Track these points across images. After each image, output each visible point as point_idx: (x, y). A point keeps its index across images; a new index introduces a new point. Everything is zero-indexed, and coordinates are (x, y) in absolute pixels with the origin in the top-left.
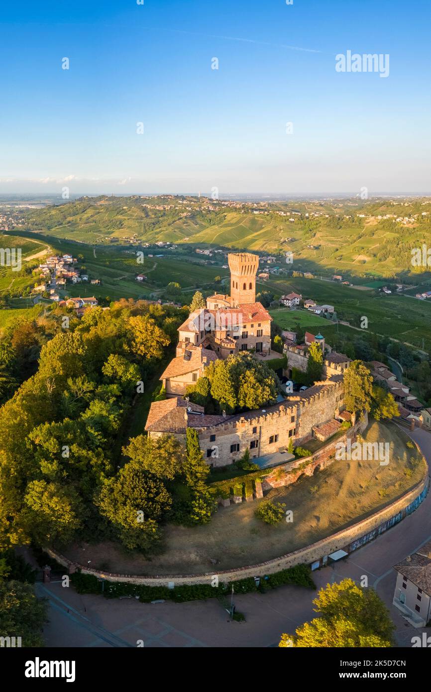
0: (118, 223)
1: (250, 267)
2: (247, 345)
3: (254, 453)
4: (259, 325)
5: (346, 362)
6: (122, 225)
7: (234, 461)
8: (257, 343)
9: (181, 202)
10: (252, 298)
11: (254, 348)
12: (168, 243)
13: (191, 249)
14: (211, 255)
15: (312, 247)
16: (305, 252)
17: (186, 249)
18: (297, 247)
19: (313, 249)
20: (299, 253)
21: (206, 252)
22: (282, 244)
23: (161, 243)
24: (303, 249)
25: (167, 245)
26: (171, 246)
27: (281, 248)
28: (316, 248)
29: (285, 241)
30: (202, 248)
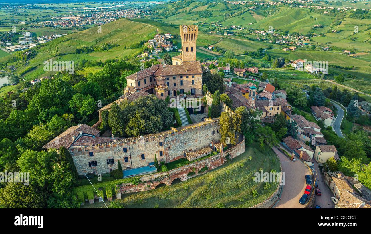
0: (209, 13)
1: (191, 35)
2: (183, 90)
3: (127, 165)
4: (193, 77)
5: (278, 106)
6: (211, 14)
7: (111, 170)
8: (191, 89)
10: (193, 58)
11: (189, 92)
12: (238, 26)
13: (252, 30)
14: (264, 34)
15: (336, 31)
16: (330, 35)
17: (250, 30)
18: (324, 31)
19: (336, 33)
20: (325, 35)
21: (262, 32)
22: (315, 28)
23: (234, 26)
24: (328, 32)
25: (237, 28)
26: (240, 28)
27: (313, 31)
28: (338, 32)
29: (317, 27)
30: (259, 30)
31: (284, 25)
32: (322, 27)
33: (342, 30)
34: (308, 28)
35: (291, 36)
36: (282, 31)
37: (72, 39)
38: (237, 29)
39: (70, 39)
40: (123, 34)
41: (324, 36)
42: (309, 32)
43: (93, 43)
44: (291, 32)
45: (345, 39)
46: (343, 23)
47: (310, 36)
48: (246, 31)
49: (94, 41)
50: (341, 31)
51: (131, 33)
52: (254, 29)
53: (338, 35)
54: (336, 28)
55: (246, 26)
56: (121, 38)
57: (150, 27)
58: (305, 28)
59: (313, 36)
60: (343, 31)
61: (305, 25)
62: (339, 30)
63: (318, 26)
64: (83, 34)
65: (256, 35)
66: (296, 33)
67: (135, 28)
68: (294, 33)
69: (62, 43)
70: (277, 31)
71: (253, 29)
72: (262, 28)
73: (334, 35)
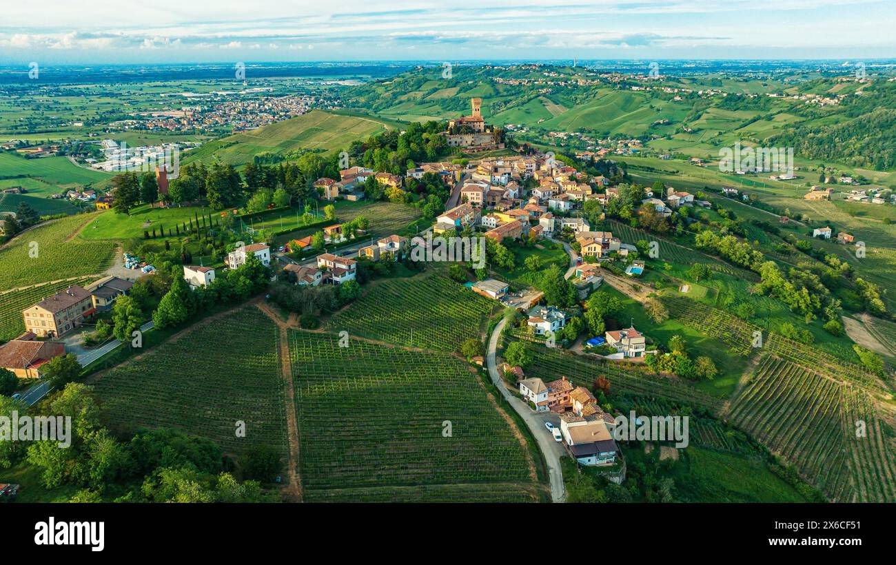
0: (462, 102)
6: (466, 105)
9: (547, 74)
12: (519, 126)
13: (543, 131)
14: (565, 138)
15: (690, 130)
16: (680, 136)
17: (539, 132)
18: (671, 131)
19: (691, 133)
20: (672, 137)
21: (561, 135)
22: (655, 126)
23: (511, 125)
24: (677, 133)
25: (517, 128)
26: (522, 129)
27: (651, 131)
28: (694, 132)
29: (659, 124)
30: (557, 131)
31: (603, 121)
32: (669, 124)
33: (701, 127)
34: (644, 125)
35: (611, 139)
36: (598, 133)
37: (237, 143)
38: (515, 130)
39: (234, 143)
40: (327, 134)
41: (670, 139)
42: (645, 133)
43: (278, 150)
44: (613, 133)
45: (702, 142)
46: (705, 116)
47: (645, 139)
48: (532, 133)
49: (280, 145)
50: (700, 130)
51: (339, 132)
52: (547, 129)
53: (692, 138)
54: (693, 125)
55: (532, 125)
56: (325, 141)
57: (370, 123)
58: (638, 127)
59: (650, 139)
60: (703, 129)
61: (640, 121)
62: (696, 128)
63: (661, 122)
64: (254, 135)
65: (550, 140)
66: (621, 135)
67: (343, 125)
68: (617, 135)
69: (223, 150)
70: (590, 132)
71: (545, 130)
72: (563, 127)
73: (687, 137)
